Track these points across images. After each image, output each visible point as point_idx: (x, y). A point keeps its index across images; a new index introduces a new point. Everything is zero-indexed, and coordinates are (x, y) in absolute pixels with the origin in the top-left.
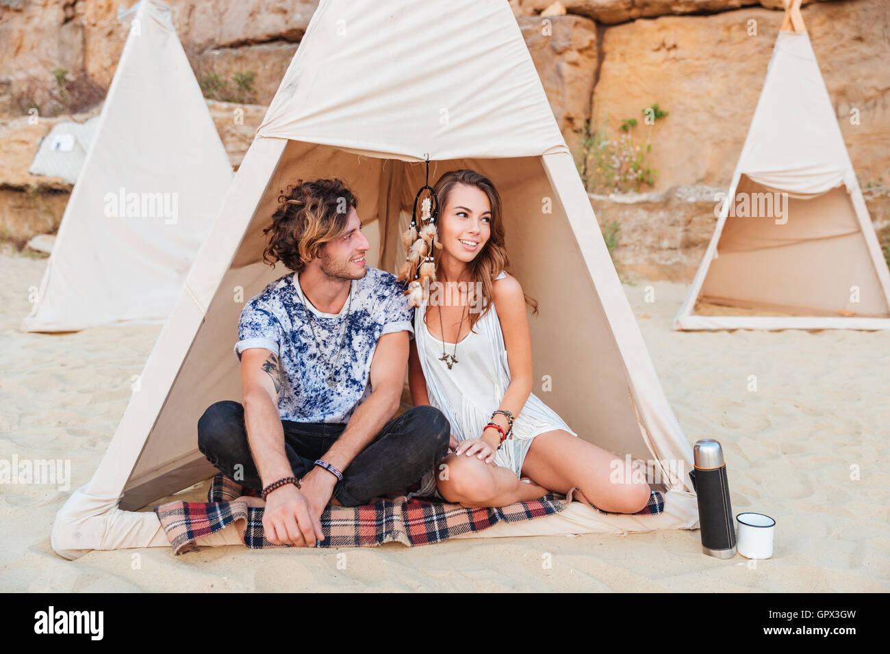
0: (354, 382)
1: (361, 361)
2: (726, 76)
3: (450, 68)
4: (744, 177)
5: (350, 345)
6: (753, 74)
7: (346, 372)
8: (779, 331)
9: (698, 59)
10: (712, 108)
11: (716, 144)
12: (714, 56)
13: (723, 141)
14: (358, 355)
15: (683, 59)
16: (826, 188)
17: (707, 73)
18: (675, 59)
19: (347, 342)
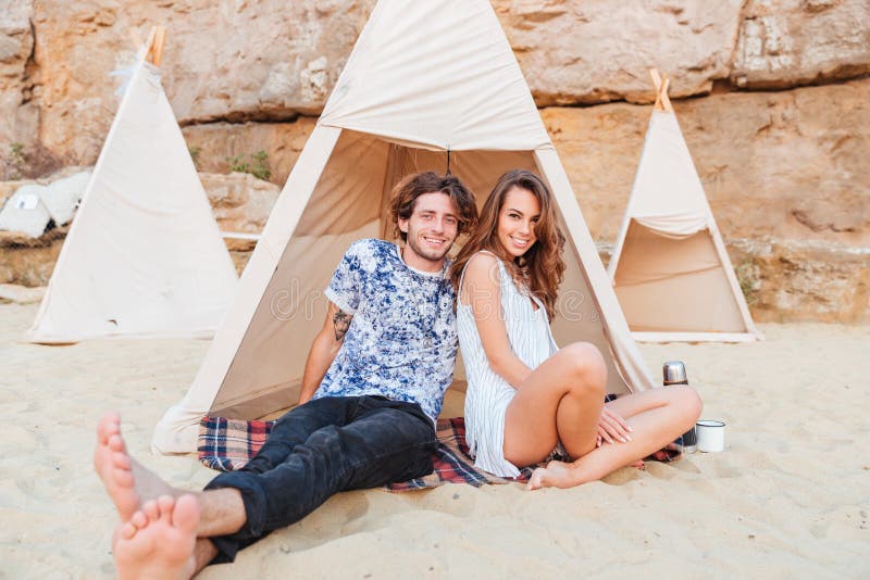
0: (434, 335)
1: (444, 320)
2: (600, 155)
3: (469, 79)
4: (633, 221)
5: (437, 302)
6: (622, 153)
7: (430, 323)
8: (665, 343)
9: (578, 141)
10: (591, 180)
11: (595, 209)
12: (591, 139)
13: (601, 207)
14: (442, 313)
15: (566, 141)
16: (695, 230)
17: (586, 152)
18: (560, 140)
19: (435, 299)
